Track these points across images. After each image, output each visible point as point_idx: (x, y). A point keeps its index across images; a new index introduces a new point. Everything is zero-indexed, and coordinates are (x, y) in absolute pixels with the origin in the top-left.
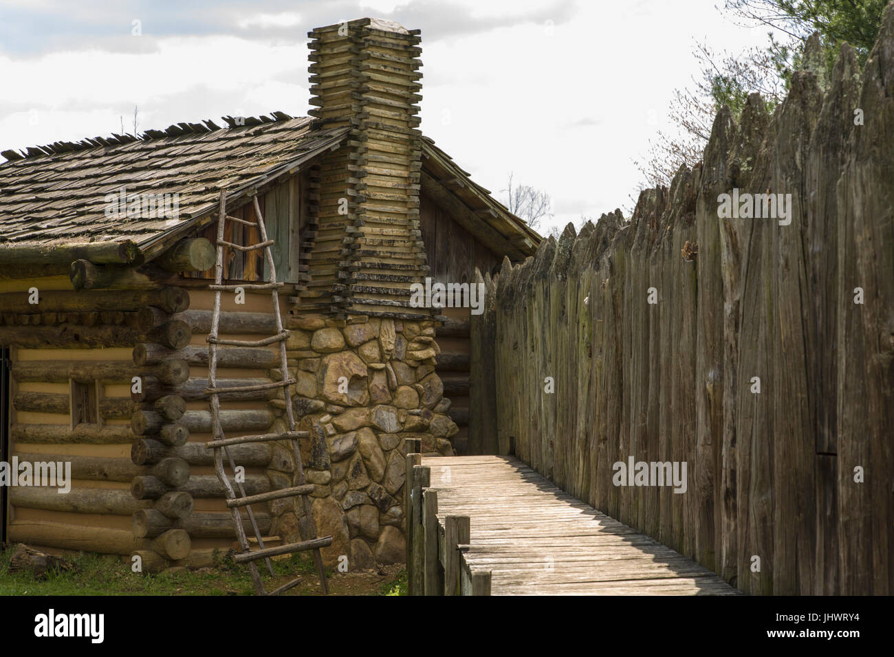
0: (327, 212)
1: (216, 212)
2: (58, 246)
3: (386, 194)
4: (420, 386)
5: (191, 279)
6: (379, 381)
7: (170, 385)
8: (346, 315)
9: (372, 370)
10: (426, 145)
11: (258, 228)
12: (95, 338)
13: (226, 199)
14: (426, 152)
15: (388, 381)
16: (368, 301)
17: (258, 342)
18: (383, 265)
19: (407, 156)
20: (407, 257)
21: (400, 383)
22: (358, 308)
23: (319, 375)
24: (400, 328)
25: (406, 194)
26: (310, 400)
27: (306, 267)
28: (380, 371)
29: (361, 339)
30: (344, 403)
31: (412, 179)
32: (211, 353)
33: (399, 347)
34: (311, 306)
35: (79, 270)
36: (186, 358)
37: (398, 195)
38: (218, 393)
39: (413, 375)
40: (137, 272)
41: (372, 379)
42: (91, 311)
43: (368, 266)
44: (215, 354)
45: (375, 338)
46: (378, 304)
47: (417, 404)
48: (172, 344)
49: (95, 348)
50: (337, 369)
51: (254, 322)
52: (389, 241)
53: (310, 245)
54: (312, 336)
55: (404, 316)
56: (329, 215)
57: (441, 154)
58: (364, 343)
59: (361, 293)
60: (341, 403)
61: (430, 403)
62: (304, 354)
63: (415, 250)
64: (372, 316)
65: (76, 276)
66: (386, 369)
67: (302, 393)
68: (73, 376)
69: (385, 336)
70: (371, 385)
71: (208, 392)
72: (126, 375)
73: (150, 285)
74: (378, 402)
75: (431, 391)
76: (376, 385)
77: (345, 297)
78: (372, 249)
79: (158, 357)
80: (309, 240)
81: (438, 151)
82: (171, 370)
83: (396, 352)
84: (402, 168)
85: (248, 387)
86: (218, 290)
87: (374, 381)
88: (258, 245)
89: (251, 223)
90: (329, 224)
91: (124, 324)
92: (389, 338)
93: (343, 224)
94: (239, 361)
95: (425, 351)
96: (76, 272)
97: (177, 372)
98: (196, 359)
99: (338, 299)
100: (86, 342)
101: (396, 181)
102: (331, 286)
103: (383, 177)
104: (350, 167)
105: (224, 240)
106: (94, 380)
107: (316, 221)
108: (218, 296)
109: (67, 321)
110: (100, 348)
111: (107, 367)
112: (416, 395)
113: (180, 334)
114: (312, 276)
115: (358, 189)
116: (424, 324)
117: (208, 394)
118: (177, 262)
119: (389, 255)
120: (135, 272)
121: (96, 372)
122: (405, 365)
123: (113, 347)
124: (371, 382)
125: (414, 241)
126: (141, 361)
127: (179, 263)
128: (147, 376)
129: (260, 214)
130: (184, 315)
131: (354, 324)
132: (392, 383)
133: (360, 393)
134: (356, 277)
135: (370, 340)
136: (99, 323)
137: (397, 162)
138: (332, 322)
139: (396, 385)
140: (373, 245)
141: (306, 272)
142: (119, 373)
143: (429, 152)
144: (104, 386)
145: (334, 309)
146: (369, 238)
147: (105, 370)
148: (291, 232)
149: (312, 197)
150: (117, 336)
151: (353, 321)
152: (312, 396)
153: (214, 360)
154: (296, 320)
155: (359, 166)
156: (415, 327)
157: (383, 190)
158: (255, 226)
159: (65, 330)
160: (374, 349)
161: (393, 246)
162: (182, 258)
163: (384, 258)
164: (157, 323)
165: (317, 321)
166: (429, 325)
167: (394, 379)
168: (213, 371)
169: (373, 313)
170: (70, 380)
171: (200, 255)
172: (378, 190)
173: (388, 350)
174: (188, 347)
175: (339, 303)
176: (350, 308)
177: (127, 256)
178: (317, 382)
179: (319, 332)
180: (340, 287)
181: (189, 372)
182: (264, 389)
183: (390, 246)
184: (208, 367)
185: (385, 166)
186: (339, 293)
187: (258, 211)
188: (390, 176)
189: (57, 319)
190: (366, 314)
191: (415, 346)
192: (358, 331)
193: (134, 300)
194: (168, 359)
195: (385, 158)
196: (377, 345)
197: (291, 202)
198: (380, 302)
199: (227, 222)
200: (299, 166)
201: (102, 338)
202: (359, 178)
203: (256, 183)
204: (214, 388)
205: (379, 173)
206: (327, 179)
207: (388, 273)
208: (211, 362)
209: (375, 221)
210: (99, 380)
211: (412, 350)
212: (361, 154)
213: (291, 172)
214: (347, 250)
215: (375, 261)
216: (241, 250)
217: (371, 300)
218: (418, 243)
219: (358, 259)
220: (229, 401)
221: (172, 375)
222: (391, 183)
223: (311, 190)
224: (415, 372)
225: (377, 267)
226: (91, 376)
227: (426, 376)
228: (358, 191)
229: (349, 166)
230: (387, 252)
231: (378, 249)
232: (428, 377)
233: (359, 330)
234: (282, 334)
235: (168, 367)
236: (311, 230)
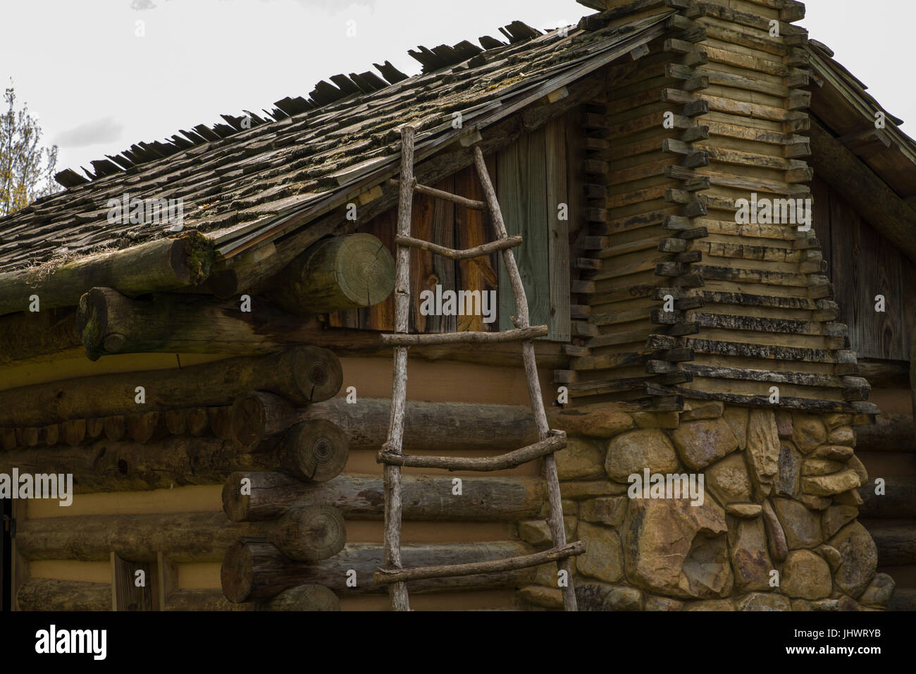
0: (624, 195)
1: (394, 177)
2: (60, 266)
3: (744, 154)
4: (831, 549)
5: (345, 330)
6: (750, 541)
7: (305, 562)
8: (680, 401)
9: (737, 519)
10: (818, 59)
11: (487, 213)
12: (156, 467)
13: (414, 148)
14: (817, 73)
15: (768, 541)
16: (721, 372)
17: (496, 459)
18: (745, 296)
19: (782, 77)
20: (792, 283)
21: (792, 546)
22: (701, 386)
23: (625, 531)
24: (788, 429)
25: (782, 155)
26: (608, 588)
27: (584, 310)
28: (750, 519)
29: (710, 453)
30: (681, 590)
31: (794, 124)
32: (389, 487)
33: (787, 469)
34: (602, 387)
35: (94, 313)
36: (339, 503)
37: (767, 157)
38: (406, 580)
39: (817, 527)
40: (225, 314)
41: (737, 537)
42: (145, 412)
43: (717, 298)
44: (397, 490)
45: (737, 451)
46: (742, 379)
47: (828, 588)
48: (306, 472)
49: (156, 488)
50: (665, 519)
51: (482, 423)
52: (756, 250)
53: (591, 263)
54: (606, 450)
55: (795, 402)
56: (629, 202)
57: (845, 76)
58: (717, 460)
59: (706, 355)
60: (676, 591)
61: (853, 585)
62: (591, 488)
63: (806, 268)
64: (732, 404)
65: (89, 325)
66: (763, 516)
67: (590, 572)
68: (117, 546)
69: (759, 445)
70: (736, 551)
71: (382, 578)
72: (215, 543)
73: (257, 344)
74: (749, 587)
75: (854, 559)
76: (744, 551)
77: (674, 364)
78: (722, 264)
79: (276, 502)
80: (590, 253)
81: (840, 70)
82: (305, 529)
83: (781, 478)
84: (774, 102)
85: (475, 565)
86: (402, 344)
87: (740, 541)
88: (488, 247)
89: (472, 202)
90: (631, 218)
91: (209, 433)
92: (767, 449)
93: (660, 216)
94: (453, 504)
95: (840, 477)
96: (88, 316)
97: (319, 533)
98: (361, 504)
99: (660, 367)
100: (140, 474)
101: (763, 127)
102: (645, 342)
103: (738, 118)
104: (672, 94)
105: (413, 234)
106: (155, 553)
107: (602, 215)
108: (402, 359)
109: (103, 435)
110: (168, 487)
111: (179, 525)
112: (824, 568)
113: (323, 449)
114: (599, 327)
115: (690, 138)
116: (834, 419)
117: (384, 582)
118: (312, 287)
119: (756, 276)
120: (220, 315)
121: (157, 538)
122: (800, 506)
123: (192, 484)
124: (734, 544)
125: (804, 251)
126: (239, 512)
127: (317, 291)
128: (254, 543)
129: (489, 183)
130: (333, 409)
131: (694, 420)
132: (777, 544)
133: (713, 568)
134: (694, 320)
135: (728, 455)
136: (162, 435)
137: (764, 89)
138: (650, 417)
139: (785, 548)
140: (724, 257)
141: (586, 320)
142: (202, 539)
143: (823, 72)
144: (174, 566)
145: (653, 388)
146: (715, 241)
147: (176, 532)
148: (552, 235)
149: (593, 165)
150: (196, 459)
151: (693, 415)
152: (612, 579)
153: (396, 503)
154: (569, 418)
155: (691, 92)
156: (817, 426)
157: (739, 145)
158: (477, 209)
159: (103, 452)
160: (738, 474)
161: (762, 260)
162: (320, 278)
163: (746, 283)
164: (272, 427)
165: (616, 416)
166: (844, 421)
167: (782, 537)
168: (394, 529)
169: (733, 397)
170: (112, 555)
171: (359, 271)
172: (729, 144)
173: (766, 476)
174: (340, 477)
175: (662, 375)
176: (687, 386)
177: (192, 268)
178: (622, 546)
179: (621, 440)
180: (665, 342)
181: (344, 531)
182: (512, 567)
183: (757, 260)
184: (382, 520)
185: (740, 95)
186: (661, 354)
187: (486, 176)
188: (750, 116)
189: (87, 433)
190: (718, 400)
191: (820, 465)
192: (702, 435)
193: (227, 381)
194: (298, 504)
195: (739, 79)
196: (742, 464)
197: (550, 173)
198: (745, 374)
199: (419, 197)
200: (567, 86)
201: (169, 465)
202: (692, 117)
203: (479, 117)
204: (396, 567)
205: (730, 109)
206: (622, 129)
207: (756, 314)
208: (390, 507)
209: (725, 208)
210: (165, 554)
211: (813, 475)
212: (693, 67)
213: (552, 99)
214: (673, 264)
215: (730, 288)
216: (450, 257)
217: (727, 369)
218: (811, 254)
219: (696, 283)
220: (436, 593)
221: (307, 540)
222: (752, 131)
223: (590, 153)
224: (821, 522)
225: (734, 301)
226: (150, 547)
227: (842, 528)
228: (689, 143)
229: (670, 91)
230: (752, 272)
231: (734, 265)
232: (848, 530)
233: (707, 432)
234: (548, 441)
235: (298, 521)
236: (590, 234)
